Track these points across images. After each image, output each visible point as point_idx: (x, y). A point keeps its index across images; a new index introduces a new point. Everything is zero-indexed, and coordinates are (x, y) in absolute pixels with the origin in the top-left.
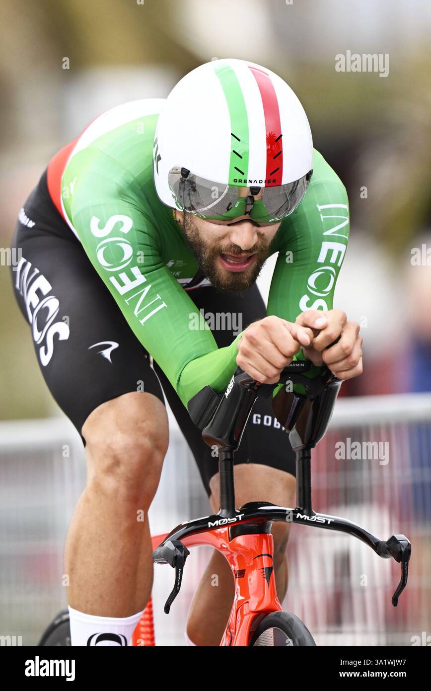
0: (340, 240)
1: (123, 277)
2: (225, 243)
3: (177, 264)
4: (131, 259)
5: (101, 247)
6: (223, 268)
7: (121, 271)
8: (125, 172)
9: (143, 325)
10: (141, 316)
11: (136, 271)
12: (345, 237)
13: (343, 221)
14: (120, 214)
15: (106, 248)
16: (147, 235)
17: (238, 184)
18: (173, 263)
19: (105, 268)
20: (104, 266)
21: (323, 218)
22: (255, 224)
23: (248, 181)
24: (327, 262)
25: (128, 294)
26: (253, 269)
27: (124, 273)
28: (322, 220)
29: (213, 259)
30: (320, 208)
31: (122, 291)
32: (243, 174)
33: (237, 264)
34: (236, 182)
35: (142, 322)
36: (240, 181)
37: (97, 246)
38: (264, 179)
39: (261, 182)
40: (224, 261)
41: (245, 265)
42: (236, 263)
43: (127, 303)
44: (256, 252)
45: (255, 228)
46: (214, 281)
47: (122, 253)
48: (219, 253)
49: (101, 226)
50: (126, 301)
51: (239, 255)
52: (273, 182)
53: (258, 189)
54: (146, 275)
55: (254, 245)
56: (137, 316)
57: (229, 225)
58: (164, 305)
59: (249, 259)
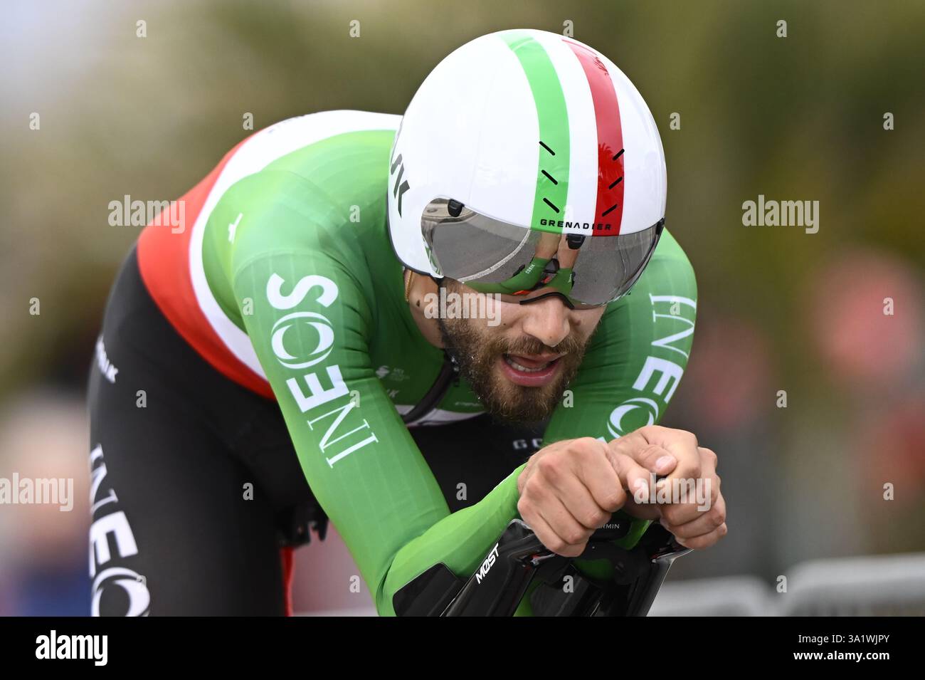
0: (675, 358)
1: (312, 380)
2: (513, 335)
3: (393, 374)
4: (330, 351)
5: (281, 326)
6: (505, 380)
7: (310, 370)
8: (332, 208)
9: (332, 467)
10: (331, 452)
11: (334, 372)
12: (684, 353)
13: (687, 326)
14: (319, 274)
15: (289, 329)
16: (358, 316)
17: (547, 227)
18: (387, 372)
19: (281, 362)
20: (282, 360)
21: (657, 318)
22: (568, 303)
23: (564, 225)
24: (648, 391)
25: (314, 412)
26: (555, 384)
27: (314, 374)
28: (654, 320)
29: (491, 363)
30: (654, 299)
31: (305, 405)
32: (557, 211)
33: (530, 374)
34: (545, 224)
35: (331, 462)
36: (552, 223)
37: (274, 324)
38: (591, 221)
39: (586, 226)
40: (508, 368)
41: (544, 375)
42: (528, 370)
43: (311, 427)
44: (565, 353)
45: (567, 310)
46: (490, 403)
47: (316, 339)
48: (502, 353)
49: (286, 291)
50: (310, 423)
51: (538, 355)
52: (606, 228)
53: (581, 238)
54: (351, 383)
55: (563, 341)
56: (323, 452)
57: (522, 303)
58: (373, 438)
59: (551, 365)
